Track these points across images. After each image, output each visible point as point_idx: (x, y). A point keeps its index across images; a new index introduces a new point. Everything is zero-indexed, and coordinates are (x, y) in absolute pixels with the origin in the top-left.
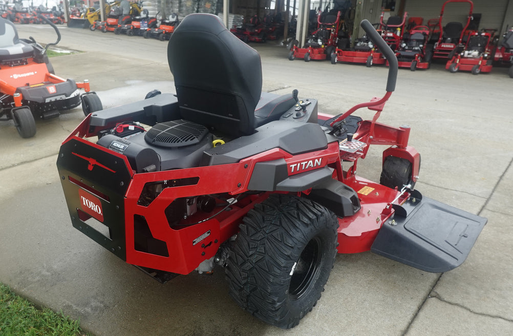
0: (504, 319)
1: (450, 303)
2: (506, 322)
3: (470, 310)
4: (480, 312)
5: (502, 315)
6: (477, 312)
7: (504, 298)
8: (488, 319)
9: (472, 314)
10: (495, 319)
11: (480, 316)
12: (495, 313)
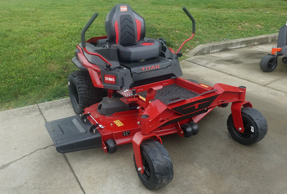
0: (28, 155)
1: (49, 146)
2: (27, 154)
3: (41, 149)
4: (37, 151)
5: (29, 156)
6: (38, 150)
7: (33, 163)
8: (33, 151)
9: (38, 148)
10: (30, 152)
11: (36, 150)
12: (32, 154)
